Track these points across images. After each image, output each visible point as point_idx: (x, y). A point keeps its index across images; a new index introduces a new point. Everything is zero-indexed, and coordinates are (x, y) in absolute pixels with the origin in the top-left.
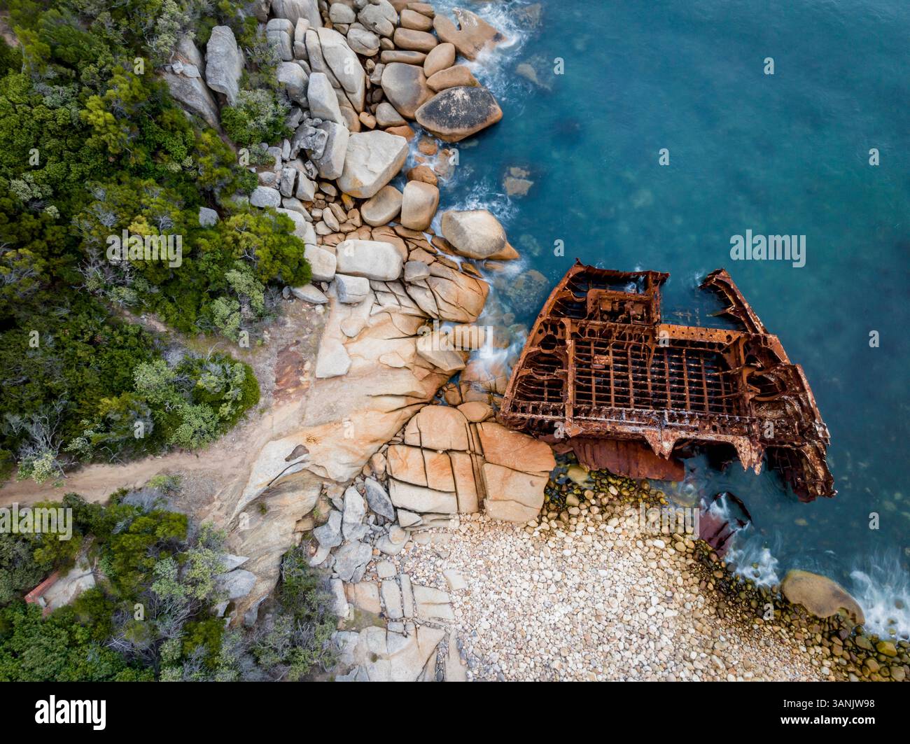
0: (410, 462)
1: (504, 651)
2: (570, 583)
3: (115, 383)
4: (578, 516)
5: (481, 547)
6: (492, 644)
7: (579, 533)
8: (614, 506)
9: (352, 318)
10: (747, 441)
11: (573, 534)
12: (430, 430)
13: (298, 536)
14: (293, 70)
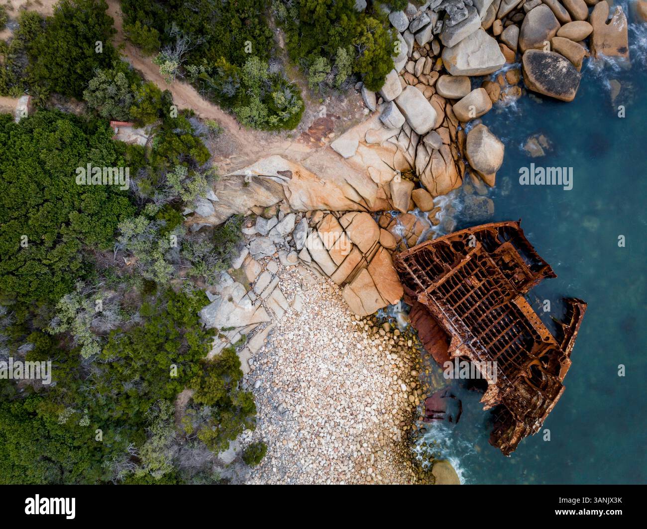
0: (332, 231)
1: (287, 355)
2: (346, 359)
3: (235, 54)
4: (381, 336)
5: (324, 302)
6: (285, 347)
7: (374, 344)
8: (402, 350)
9: (377, 133)
10: (497, 391)
11: (370, 341)
12: (357, 226)
13: (249, 212)
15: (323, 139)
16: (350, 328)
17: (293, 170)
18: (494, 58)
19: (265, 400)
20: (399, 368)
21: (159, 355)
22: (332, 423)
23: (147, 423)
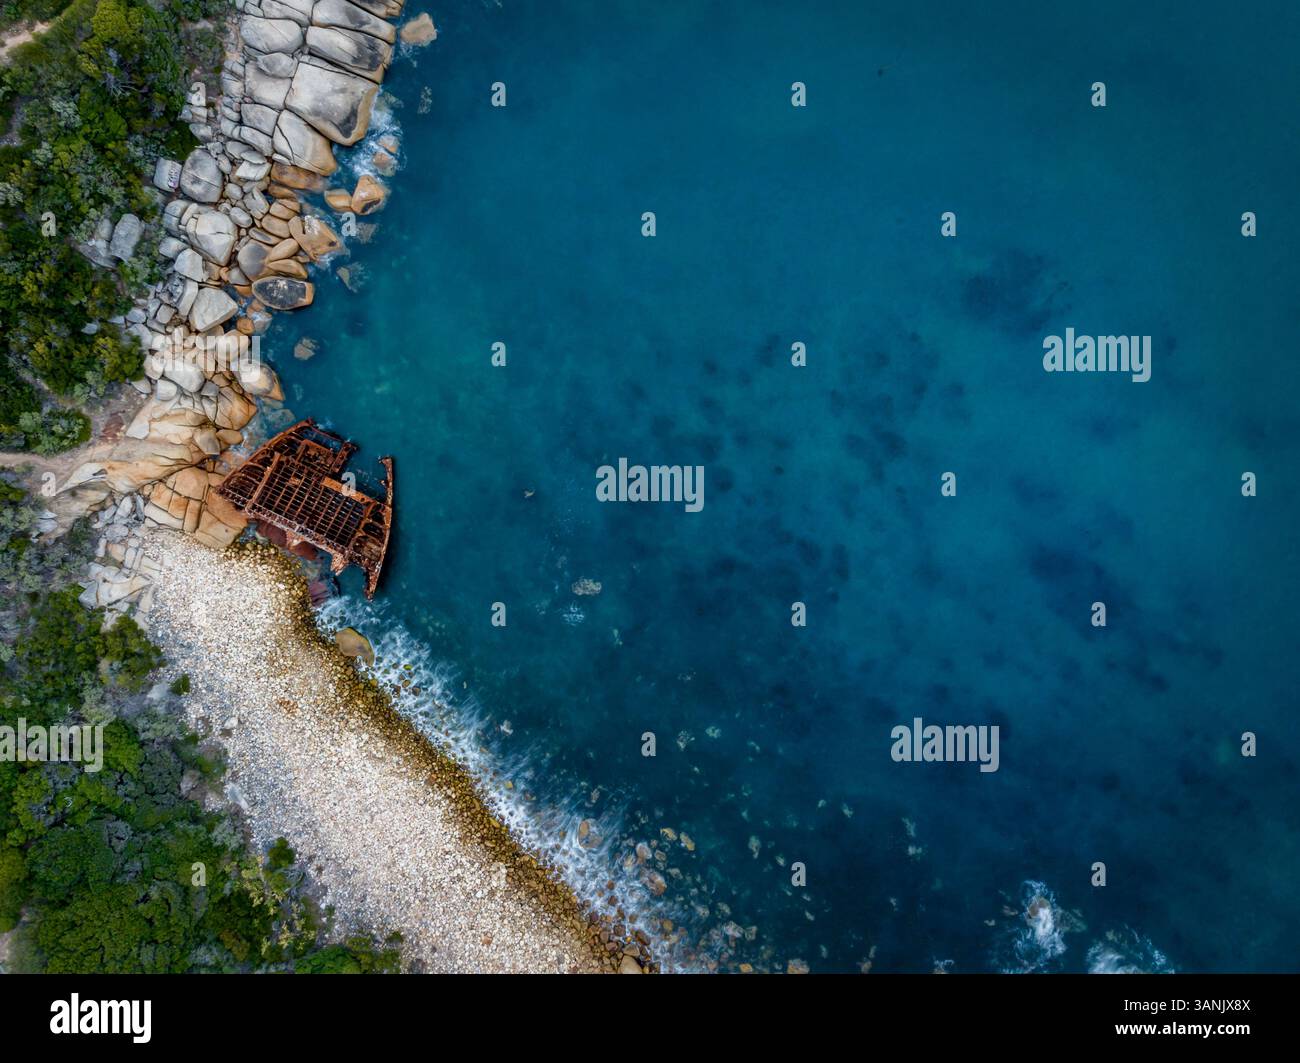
0: (163, 496)
1: (175, 603)
2: (225, 586)
4: (249, 556)
5: (188, 551)
6: (171, 597)
7: (243, 564)
8: (269, 559)
9: (160, 408)
11: (240, 563)
12: (181, 483)
13: (89, 512)
14: (171, 246)
15: (118, 434)
16: (220, 562)
17: (105, 466)
18: (224, 307)
19: (171, 643)
20: (273, 574)
21: (60, 640)
22: (234, 638)
23: (78, 691)
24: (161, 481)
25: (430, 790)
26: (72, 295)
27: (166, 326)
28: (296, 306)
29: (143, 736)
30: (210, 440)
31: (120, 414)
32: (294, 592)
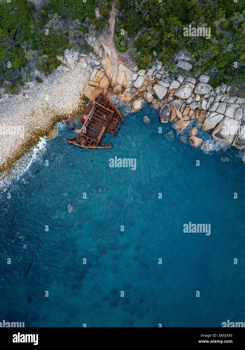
0: (100, 75)
1: (66, 78)
2: (71, 94)
4: (81, 101)
5: (83, 82)
6: (68, 77)
7: (78, 100)
8: (80, 108)
10: (80, 132)
11: (79, 99)
12: (104, 81)
13: (95, 51)
14: (181, 79)
15: (120, 61)
16: (79, 92)
17: (110, 57)
18: (161, 95)
19: (53, 77)
20: (75, 109)
21: (53, 43)
22: (55, 97)
23: (36, 48)
24: (105, 74)
25: (6, 158)
26: (166, 48)
27: (155, 76)
28: (161, 118)
29: (22, 69)
30: (118, 90)
31: (127, 61)
32: (69, 116)
